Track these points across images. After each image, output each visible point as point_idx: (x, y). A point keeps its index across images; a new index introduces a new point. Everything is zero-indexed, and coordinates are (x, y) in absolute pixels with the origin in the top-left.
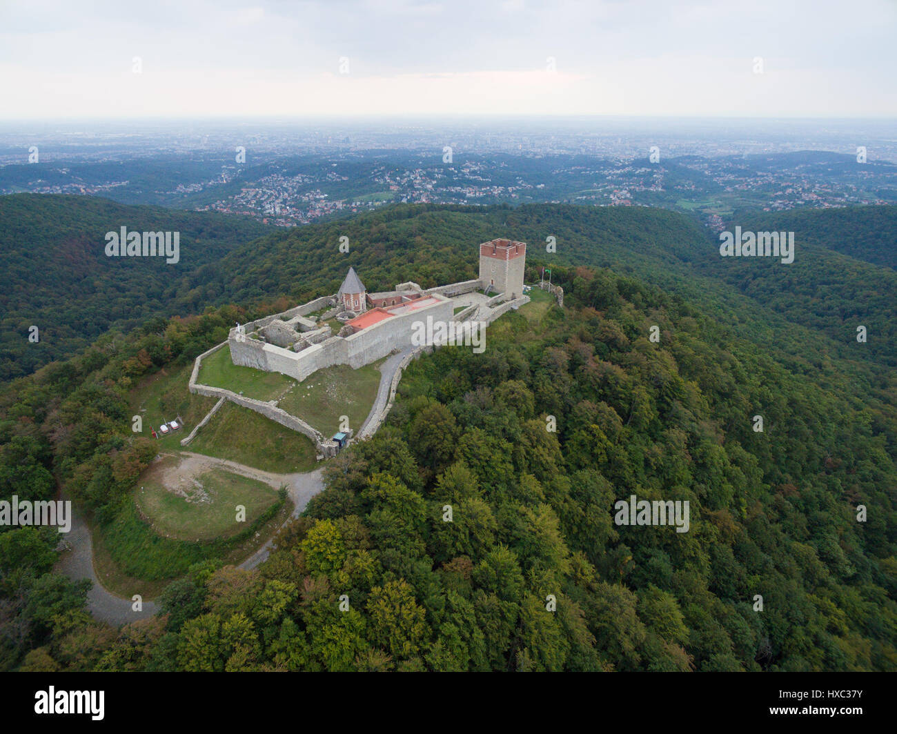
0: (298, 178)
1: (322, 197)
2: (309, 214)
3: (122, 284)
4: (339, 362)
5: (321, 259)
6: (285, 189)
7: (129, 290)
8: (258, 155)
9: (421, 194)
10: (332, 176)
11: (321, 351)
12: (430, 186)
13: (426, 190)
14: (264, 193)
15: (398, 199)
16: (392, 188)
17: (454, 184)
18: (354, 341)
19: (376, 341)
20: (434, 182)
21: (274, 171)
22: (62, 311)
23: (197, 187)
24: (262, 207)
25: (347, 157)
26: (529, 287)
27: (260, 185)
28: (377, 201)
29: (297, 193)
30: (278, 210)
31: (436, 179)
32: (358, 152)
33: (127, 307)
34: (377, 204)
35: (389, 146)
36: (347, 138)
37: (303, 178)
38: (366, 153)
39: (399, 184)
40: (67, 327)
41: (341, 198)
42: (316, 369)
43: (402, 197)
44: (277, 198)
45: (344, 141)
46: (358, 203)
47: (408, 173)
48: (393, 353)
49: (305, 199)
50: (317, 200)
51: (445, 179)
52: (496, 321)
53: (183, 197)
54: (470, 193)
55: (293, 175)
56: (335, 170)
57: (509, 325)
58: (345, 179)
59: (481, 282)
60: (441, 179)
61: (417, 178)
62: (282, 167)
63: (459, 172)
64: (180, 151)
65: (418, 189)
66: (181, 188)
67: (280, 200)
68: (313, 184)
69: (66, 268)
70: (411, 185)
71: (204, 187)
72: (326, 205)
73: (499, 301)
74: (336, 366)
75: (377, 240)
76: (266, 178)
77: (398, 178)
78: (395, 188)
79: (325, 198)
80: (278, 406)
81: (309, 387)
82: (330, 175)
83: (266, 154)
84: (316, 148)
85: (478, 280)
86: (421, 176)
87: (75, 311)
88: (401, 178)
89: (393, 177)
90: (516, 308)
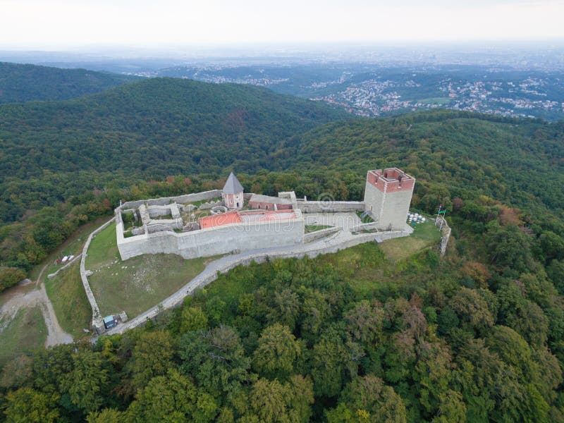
0: (386, 83)
1: (397, 97)
2: (382, 109)
3: (251, 139)
4: (167, 251)
5: (354, 144)
6: (375, 90)
7: (253, 143)
8: (369, 66)
9: (473, 102)
10: (410, 83)
11: (146, 240)
12: (483, 96)
13: (479, 99)
14: (360, 91)
15: (452, 104)
16: (450, 95)
17: (507, 96)
18: (186, 238)
19: (212, 241)
20: (490, 93)
21: (373, 77)
22: (217, 149)
23: (324, 85)
24: (355, 101)
25: (428, 70)
26: (424, 219)
27: (359, 86)
28: (435, 104)
29: (382, 93)
30: (363, 104)
31: (492, 91)
32: (438, 66)
33: (247, 153)
34: (434, 106)
35: (464, 62)
36: (434, 56)
37: (389, 83)
38: (443, 67)
39: (458, 92)
40: (216, 158)
41: (409, 99)
42: (142, 254)
43: (456, 103)
44: (367, 95)
45: (431, 58)
46: (420, 104)
47: (468, 84)
48: (232, 253)
49: (385, 98)
50: (392, 100)
51: (500, 91)
52: (347, 249)
53: (314, 90)
54: (518, 104)
55: (383, 80)
56: (414, 79)
57: (358, 257)
58: (418, 86)
59: (364, 205)
60: (497, 91)
61: (475, 89)
62: (378, 75)
63: (517, 86)
64: (324, 62)
65: (472, 98)
66: (315, 85)
67: (368, 97)
68: (394, 88)
69: (230, 126)
70: (467, 95)
71: (327, 85)
72: (396, 104)
73: (368, 229)
74: (163, 254)
75: (395, 137)
76: (366, 81)
77: (459, 88)
78: (452, 95)
79: (398, 99)
80: (88, 277)
81: (123, 267)
82: (408, 82)
83: (373, 65)
84: (409, 62)
85: (362, 202)
86: (479, 87)
87: (223, 150)
88: (461, 88)
89: (454, 87)
90: (379, 241)
